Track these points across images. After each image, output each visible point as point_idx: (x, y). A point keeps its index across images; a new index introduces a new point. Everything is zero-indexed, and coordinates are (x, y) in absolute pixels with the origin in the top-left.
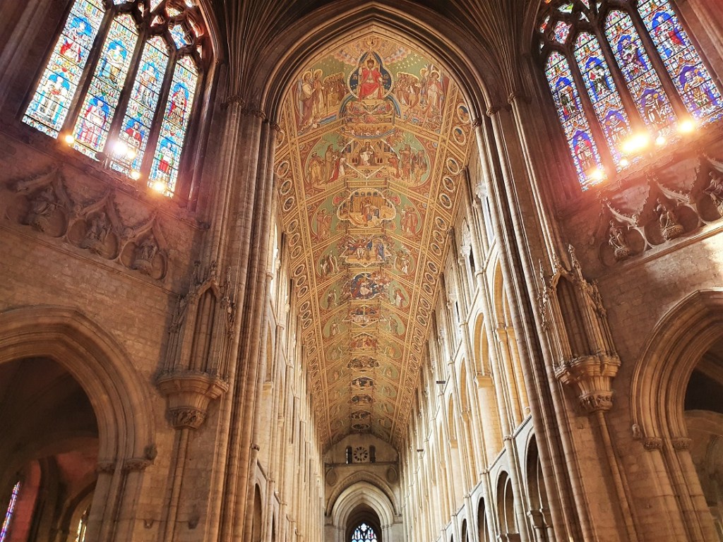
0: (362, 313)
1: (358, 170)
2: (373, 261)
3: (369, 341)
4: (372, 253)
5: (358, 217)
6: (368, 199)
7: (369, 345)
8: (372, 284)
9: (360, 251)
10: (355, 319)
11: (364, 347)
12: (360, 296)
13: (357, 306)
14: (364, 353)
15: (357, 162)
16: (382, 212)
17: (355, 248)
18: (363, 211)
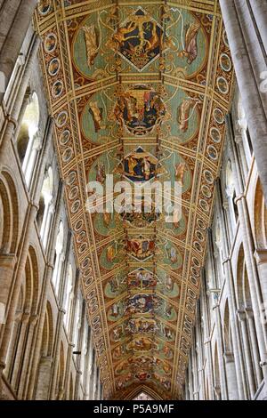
0: (144, 282)
1: (147, 357)
2: (138, 320)
3: (136, 250)
4: (138, 326)
5: (147, 342)
6: (142, 349)
7: (135, 244)
8: (137, 306)
9: (146, 326)
10: (149, 276)
11: (140, 241)
12: (145, 297)
13: (148, 288)
14: (140, 231)
15: (147, 360)
16: (134, 344)
17: (149, 328)
18: (144, 344)
